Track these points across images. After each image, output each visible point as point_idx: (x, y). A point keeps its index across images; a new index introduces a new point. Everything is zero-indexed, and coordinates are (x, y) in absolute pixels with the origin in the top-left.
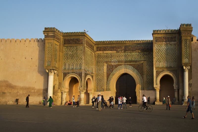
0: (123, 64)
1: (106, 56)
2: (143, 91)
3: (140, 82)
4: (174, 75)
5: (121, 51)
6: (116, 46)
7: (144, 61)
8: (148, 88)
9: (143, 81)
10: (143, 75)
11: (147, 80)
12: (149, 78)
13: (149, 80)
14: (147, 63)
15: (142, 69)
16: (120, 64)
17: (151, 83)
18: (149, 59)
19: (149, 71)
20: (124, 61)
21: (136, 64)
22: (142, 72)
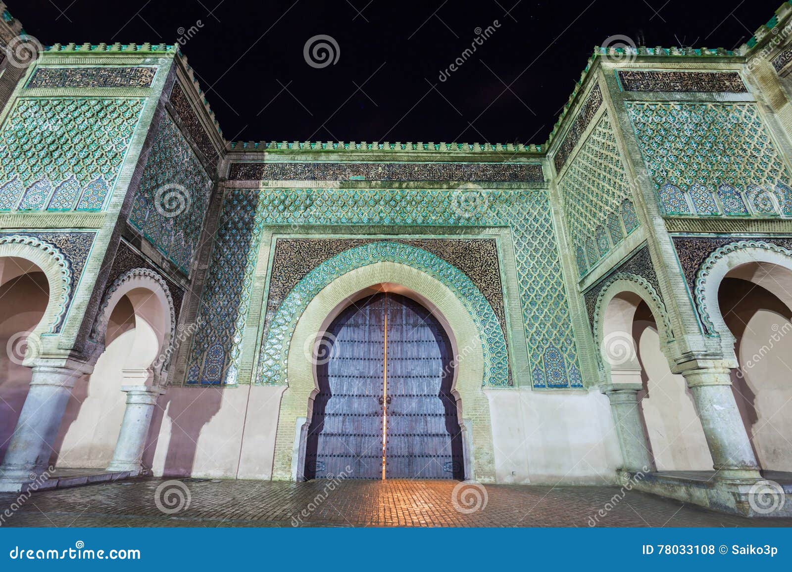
0: (377, 240)
1: (282, 202)
3: (481, 337)
6: (339, 162)
7: (501, 227)
8: (538, 375)
9: (502, 333)
10: (501, 299)
11: (531, 325)
12: (541, 317)
13: (540, 325)
14: (515, 237)
15: (491, 264)
16: (358, 240)
17: (553, 347)
18: (525, 219)
19: (533, 279)
20: (384, 226)
21: (454, 243)
22: (495, 285)
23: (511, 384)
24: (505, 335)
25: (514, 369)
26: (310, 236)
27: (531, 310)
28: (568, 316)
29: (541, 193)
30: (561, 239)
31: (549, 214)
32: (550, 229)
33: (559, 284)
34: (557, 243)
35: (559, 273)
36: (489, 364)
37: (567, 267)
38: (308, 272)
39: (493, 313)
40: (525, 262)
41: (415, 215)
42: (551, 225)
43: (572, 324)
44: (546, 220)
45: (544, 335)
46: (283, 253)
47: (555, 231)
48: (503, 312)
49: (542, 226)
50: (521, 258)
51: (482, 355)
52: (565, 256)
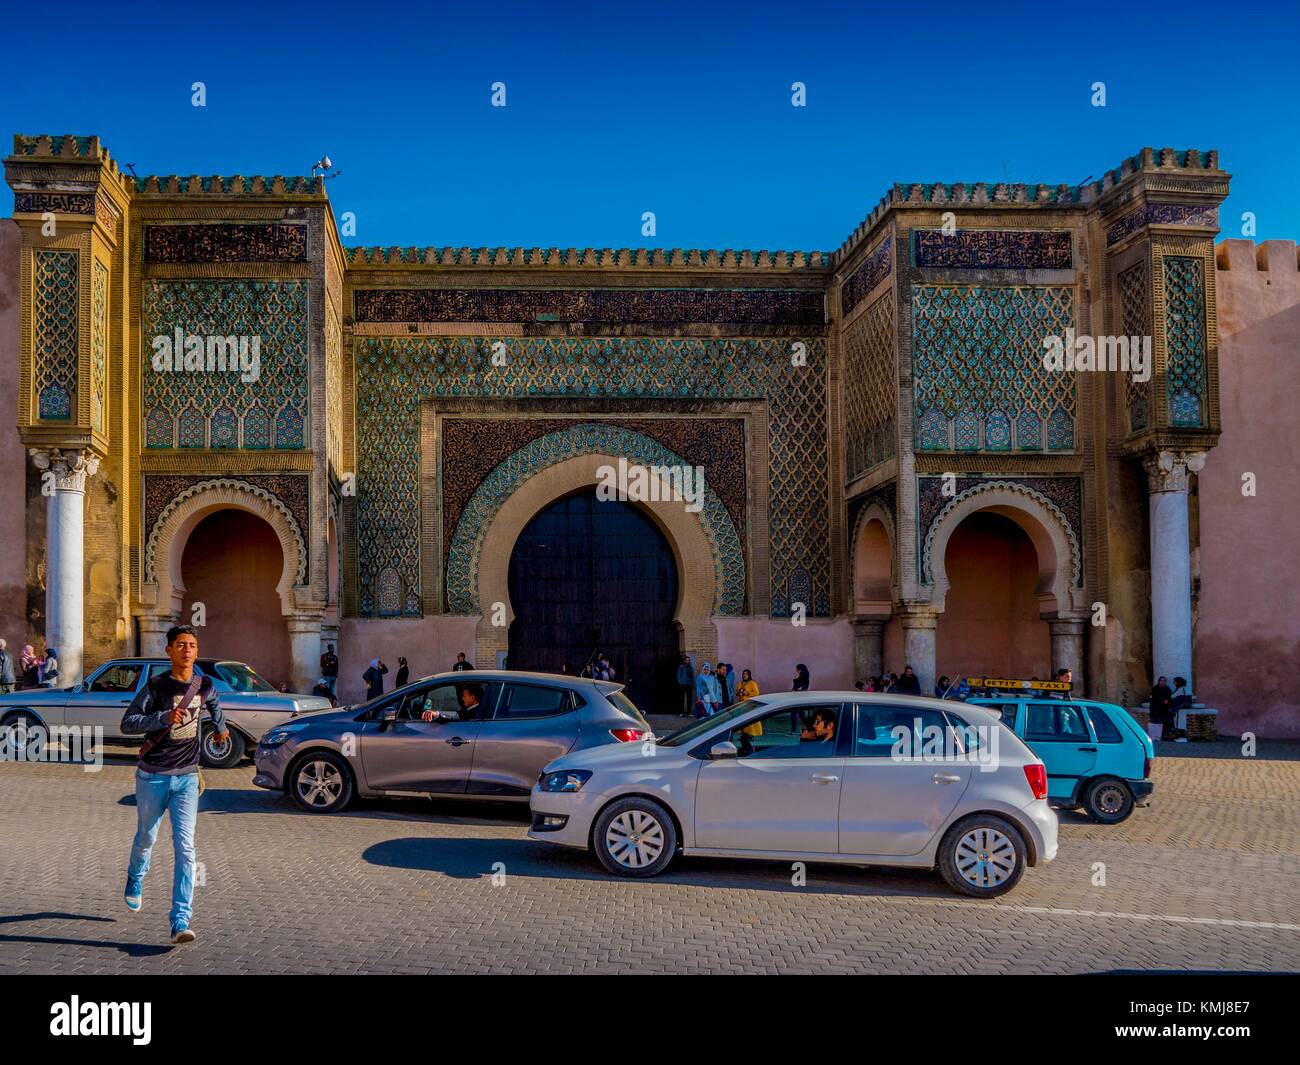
0: (582, 421)
1: (442, 359)
2: (740, 623)
3: (714, 556)
4: (1058, 514)
5: (565, 323)
6: (520, 288)
7: (753, 400)
8: (779, 601)
9: (741, 551)
10: (743, 507)
11: (777, 541)
12: (792, 530)
13: (789, 540)
14: (771, 416)
15: (734, 457)
16: (555, 420)
17: (802, 568)
18: (789, 386)
19: (789, 478)
20: (591, 400)
21: (686, 425)
22: (737, 486)
23: (747, 614)
24: (745, 554)
25: (751, 595)
26: (488, 416)
27: (780, 520)
28: (827, 529)
29: (818, 343)
30: (834, 419)
31: (823, 378)
32: (822, 403)
33: (820, 484)
34: (828, 425)
35: (824, 471)
36: (721, 589)
37: (836, 462)
38: (491, 470)
39: (732, 525)
40: (781, 454)
41: (633, 380)
42: (823, 397)
43: (829, 539)
44: (818, 388)
45: (793, 553)
46: (453, 441)
47: (828, 407)
48: (744, 524)
49: (811, 398)
50: (776, 447)
51: (714, 577)
52: (835, 445)
